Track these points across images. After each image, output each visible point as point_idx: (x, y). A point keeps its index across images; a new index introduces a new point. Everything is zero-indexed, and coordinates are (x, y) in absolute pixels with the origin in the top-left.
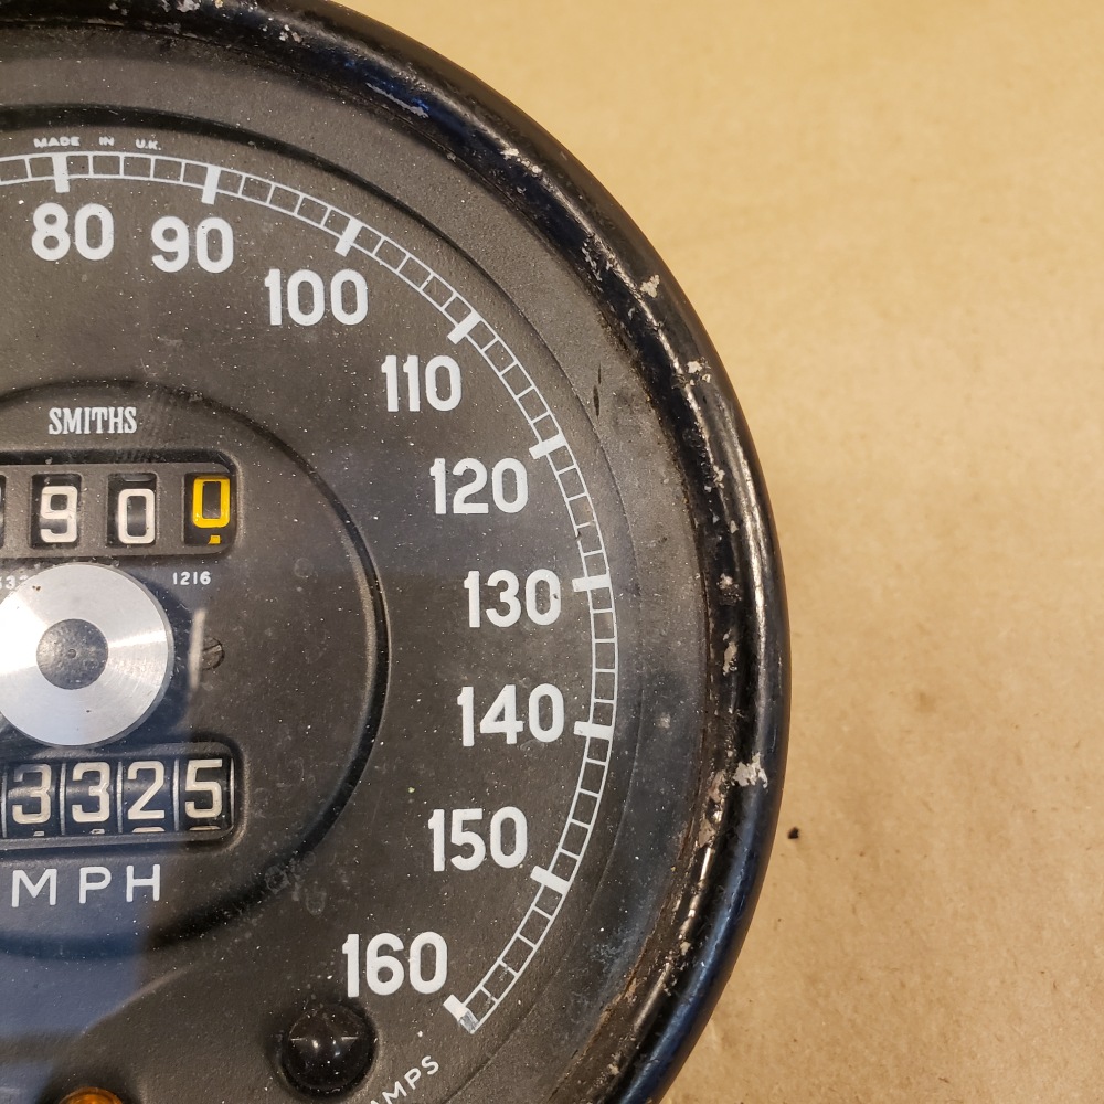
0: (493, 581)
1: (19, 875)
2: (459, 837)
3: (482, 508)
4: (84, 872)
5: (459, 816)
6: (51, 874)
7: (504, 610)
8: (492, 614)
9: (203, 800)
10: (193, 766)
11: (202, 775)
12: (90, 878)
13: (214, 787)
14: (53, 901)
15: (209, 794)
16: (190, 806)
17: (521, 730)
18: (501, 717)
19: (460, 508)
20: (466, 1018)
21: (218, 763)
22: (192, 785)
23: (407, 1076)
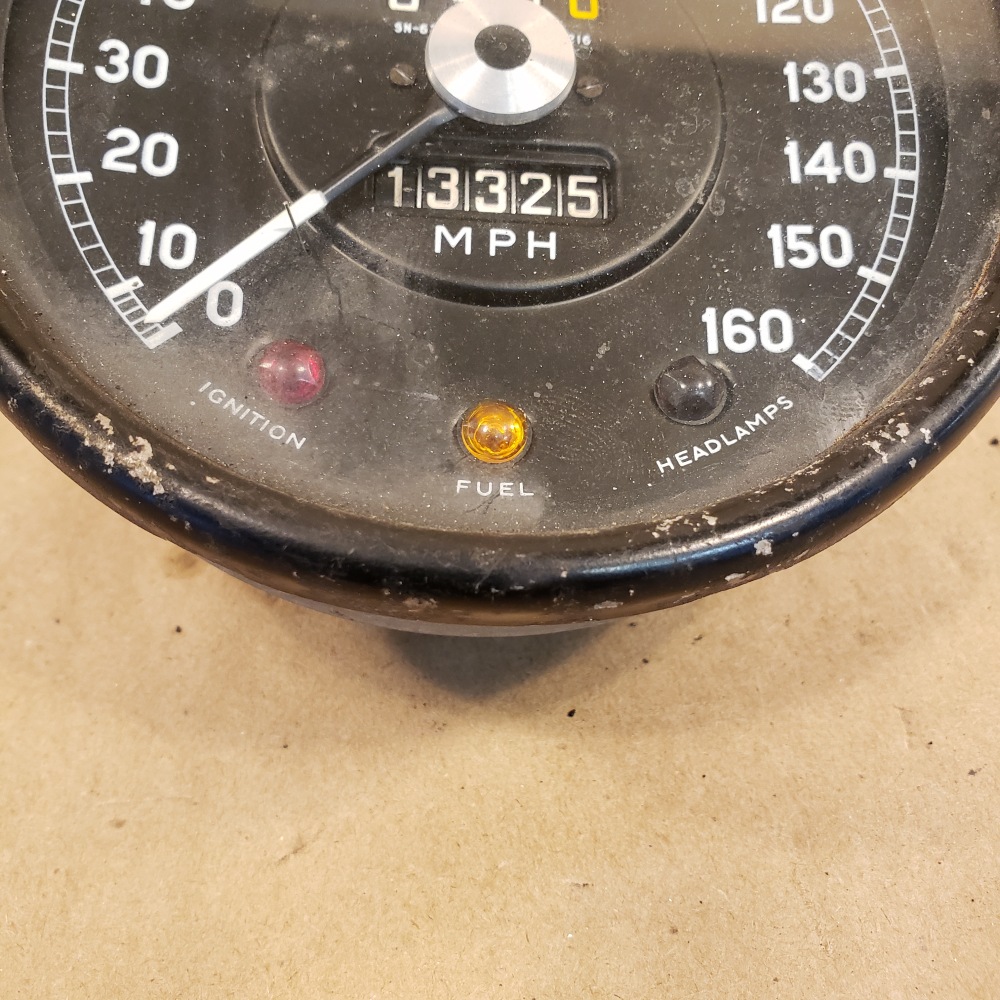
0: (808, 69)
1: (441, 230)
2: (794, 245)
3: (796, 19)
4: (494, 232)
5: (793, 230)
6: (466, 232)
7: (818, 90)
8: (808, 93)
9: (583, 203)
10: (573, 180)
11: (580, 185)
12: (499, 237)
13: (592, 195)
14: (468, 251)
15: (587, 200)
16: (572, 207)
17: (839, 173)
18: (821, 164)
19: (777, 18)
20: (813, 370)
21: (593, 179)
22: (573, 191)
23: (766, 410)
